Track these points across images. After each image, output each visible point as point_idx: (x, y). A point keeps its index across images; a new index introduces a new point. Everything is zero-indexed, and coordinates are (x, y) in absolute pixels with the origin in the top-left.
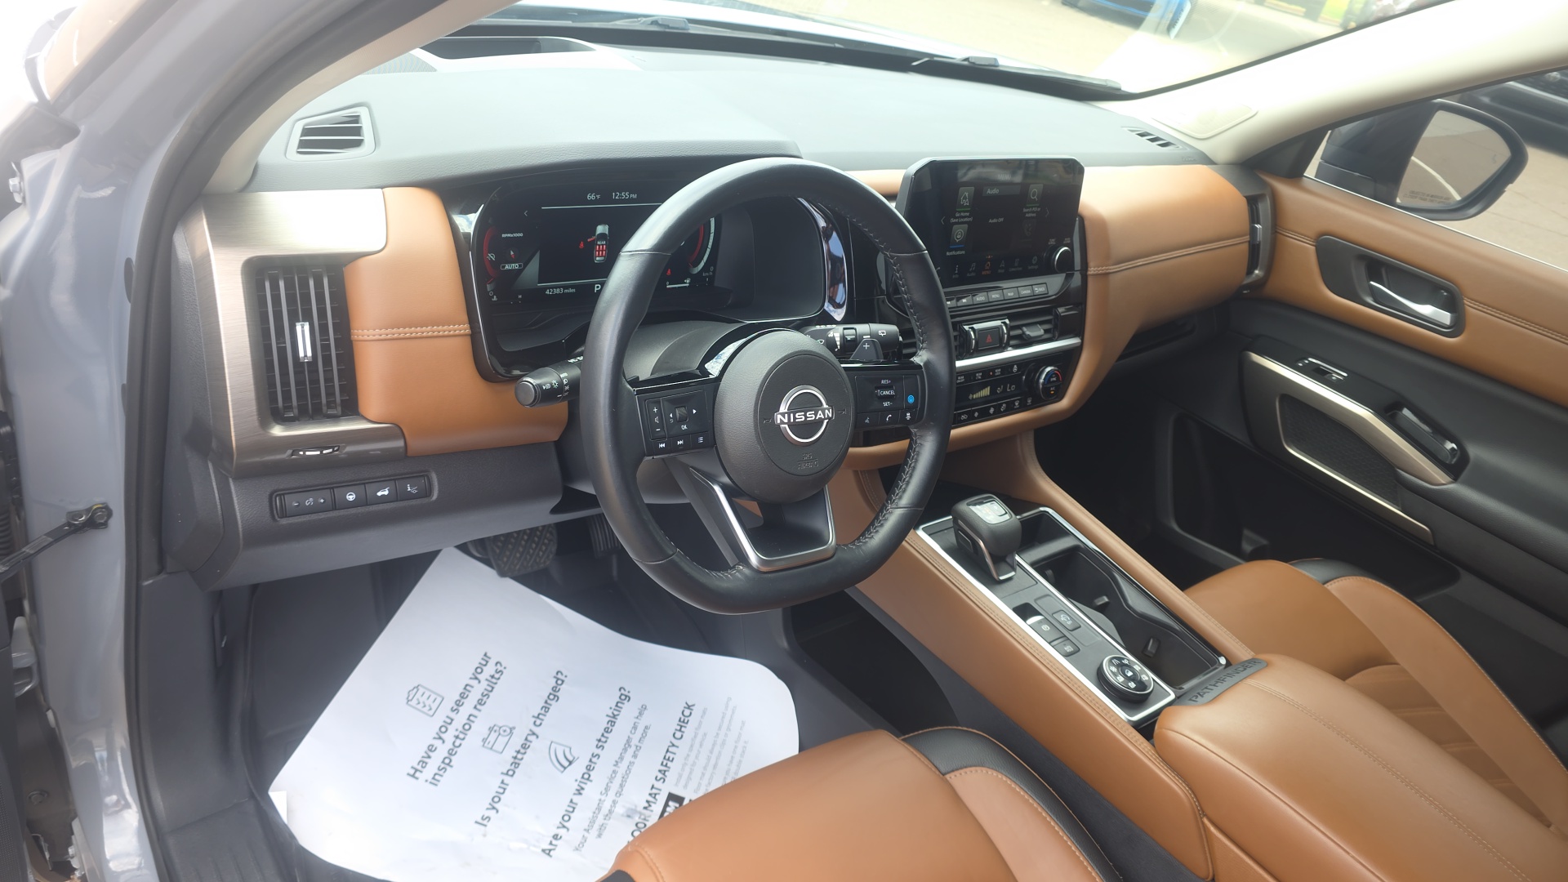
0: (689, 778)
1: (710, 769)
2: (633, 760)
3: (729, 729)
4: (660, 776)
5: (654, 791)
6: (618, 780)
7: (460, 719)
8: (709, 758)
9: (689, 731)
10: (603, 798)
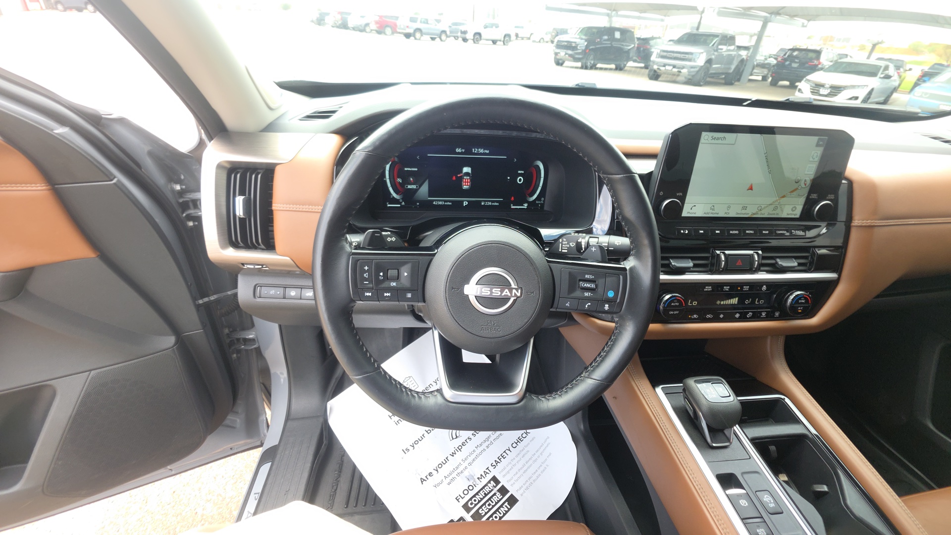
0: (508, 472)
1: (522, 471)
2: (486, 448)
3: (541, 454)
4: (494, 464)
5: (487, 471)
6: (473, 456)
8: (524, 465)
10: (462, 463)
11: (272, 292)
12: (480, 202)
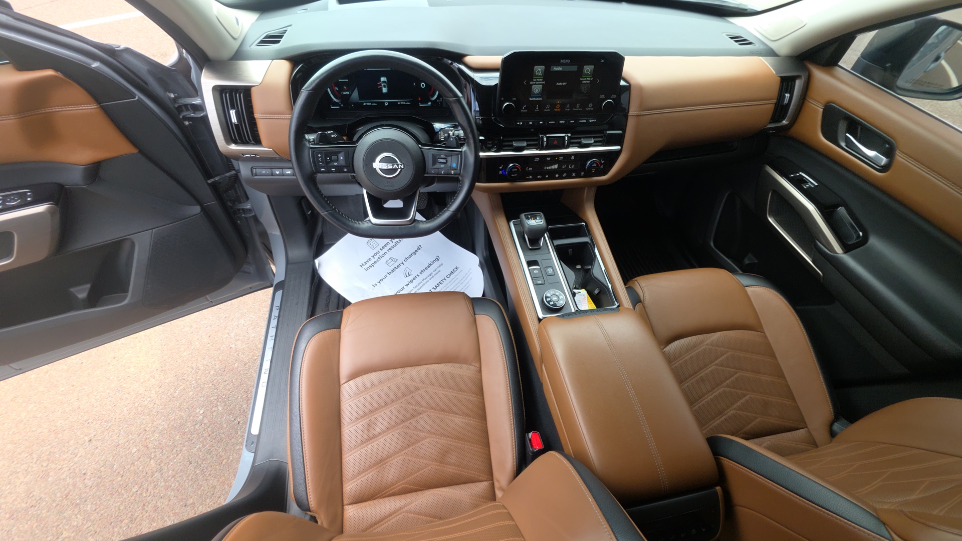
2: (429, 280)
3: (466, 279)
4: (435, 287)
6: (421, 285)
7: (382, 253)
9: (452, 276)
10: (413, 289)
11: (264, 172)
12: (397, 102)
